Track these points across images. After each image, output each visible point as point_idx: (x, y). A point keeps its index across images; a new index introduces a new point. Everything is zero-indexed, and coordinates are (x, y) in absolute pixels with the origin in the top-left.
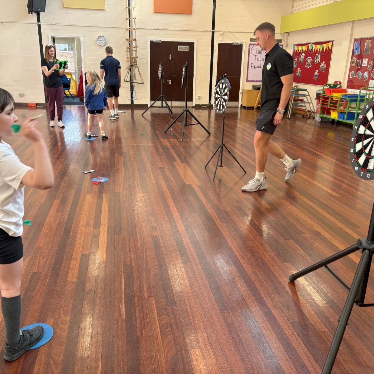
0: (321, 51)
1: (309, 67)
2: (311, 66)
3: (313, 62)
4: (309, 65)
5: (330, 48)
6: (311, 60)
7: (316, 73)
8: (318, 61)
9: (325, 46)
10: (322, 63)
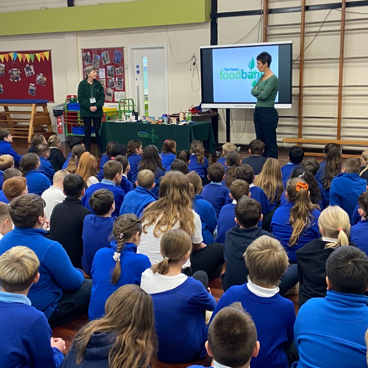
0: (33, 61)
1: (18, 81)
2: (20, 79)
3: (23, 75)
4: (17, 78)
5: (48, 59)
6: (19, 72)
7: (31, 87)
8: (32, 73)
9: (38, 56)
10: (38, 75)
